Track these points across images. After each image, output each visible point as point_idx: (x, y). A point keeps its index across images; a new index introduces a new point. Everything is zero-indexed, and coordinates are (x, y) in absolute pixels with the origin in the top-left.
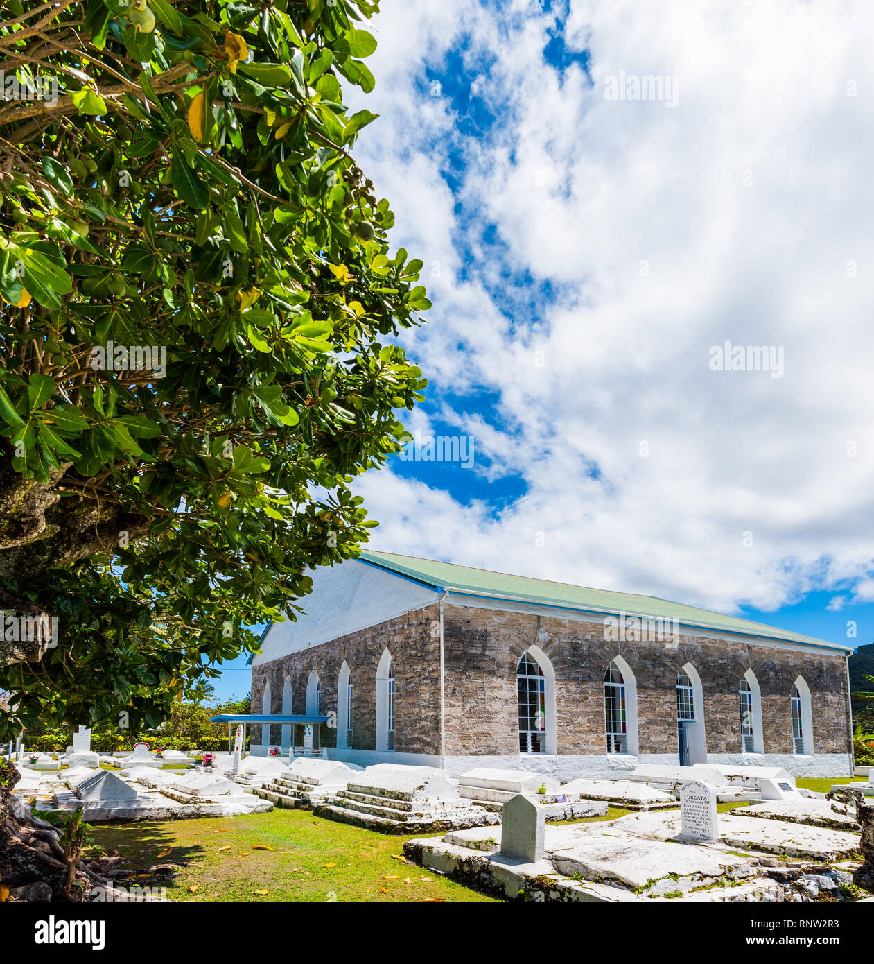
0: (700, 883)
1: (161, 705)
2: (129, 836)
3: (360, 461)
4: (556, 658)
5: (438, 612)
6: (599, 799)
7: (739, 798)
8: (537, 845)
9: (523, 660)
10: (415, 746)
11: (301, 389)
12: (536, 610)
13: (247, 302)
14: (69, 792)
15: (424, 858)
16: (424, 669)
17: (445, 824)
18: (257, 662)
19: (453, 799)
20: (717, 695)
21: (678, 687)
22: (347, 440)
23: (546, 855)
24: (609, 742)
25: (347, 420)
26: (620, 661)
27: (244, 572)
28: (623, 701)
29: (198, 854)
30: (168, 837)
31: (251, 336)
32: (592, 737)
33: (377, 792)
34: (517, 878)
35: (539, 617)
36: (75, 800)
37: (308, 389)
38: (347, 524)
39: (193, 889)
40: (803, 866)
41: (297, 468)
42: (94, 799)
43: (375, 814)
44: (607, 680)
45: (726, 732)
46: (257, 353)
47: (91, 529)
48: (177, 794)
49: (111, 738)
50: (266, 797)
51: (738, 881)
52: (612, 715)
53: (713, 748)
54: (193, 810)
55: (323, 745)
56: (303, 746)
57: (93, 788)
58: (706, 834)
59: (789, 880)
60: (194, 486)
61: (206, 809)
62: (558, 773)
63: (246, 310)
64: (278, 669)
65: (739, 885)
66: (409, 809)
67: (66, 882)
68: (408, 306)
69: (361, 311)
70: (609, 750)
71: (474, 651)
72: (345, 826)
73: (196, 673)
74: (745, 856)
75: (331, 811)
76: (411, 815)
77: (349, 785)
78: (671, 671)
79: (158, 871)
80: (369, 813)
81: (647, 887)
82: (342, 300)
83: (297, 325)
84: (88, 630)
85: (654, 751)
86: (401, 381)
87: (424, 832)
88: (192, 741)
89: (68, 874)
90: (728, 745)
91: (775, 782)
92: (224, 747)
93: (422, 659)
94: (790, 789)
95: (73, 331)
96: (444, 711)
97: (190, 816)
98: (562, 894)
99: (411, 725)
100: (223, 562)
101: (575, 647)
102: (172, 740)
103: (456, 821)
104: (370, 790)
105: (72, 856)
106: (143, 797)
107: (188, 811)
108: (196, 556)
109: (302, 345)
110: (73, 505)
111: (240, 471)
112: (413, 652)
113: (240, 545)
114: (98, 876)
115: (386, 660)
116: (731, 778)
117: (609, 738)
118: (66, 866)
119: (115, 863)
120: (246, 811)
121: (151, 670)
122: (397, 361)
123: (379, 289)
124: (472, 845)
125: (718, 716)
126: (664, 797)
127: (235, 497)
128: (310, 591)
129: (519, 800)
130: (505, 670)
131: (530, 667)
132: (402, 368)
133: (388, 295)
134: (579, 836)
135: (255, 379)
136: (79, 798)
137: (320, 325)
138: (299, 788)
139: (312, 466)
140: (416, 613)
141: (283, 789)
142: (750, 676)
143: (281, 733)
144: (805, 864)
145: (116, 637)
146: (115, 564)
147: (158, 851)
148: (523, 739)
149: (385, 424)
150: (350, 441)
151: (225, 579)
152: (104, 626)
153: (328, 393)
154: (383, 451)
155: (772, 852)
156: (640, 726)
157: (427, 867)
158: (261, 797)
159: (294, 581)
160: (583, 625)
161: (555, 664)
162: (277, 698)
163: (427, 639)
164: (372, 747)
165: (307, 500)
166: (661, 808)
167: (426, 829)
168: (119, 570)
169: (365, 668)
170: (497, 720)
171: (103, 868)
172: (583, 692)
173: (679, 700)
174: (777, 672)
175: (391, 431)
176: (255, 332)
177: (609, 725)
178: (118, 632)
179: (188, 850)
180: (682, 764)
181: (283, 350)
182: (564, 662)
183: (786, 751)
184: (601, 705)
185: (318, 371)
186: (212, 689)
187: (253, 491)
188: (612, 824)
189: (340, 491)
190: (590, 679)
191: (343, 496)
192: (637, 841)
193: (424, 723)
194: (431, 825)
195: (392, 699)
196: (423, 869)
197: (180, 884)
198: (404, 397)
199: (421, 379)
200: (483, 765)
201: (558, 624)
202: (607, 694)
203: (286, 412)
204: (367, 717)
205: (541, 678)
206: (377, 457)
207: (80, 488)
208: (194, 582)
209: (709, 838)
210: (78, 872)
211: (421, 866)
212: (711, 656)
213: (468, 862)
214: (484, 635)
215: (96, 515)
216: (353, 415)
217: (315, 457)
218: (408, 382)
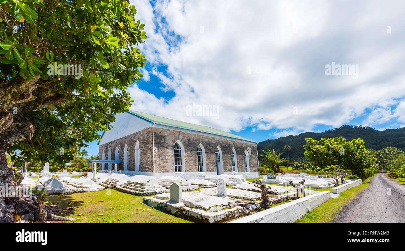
0: (222, 208)
1: (70, 155)
2: (60, 198)
3: (128, 82)
4: (184, 144)
5: (152, 129)
6: (196, 185)
7: (232, 184)
8: (180, 198)
9: (175, 144)
10: (146, 170)
11: (111, 59)
12: (178, 129)
13: (93, 28)
14: (42, 185)
15: (149, 203)
16: (148, 146)
17: (155, 193)
18: (101, 144)
19: (157, 185)
20: (226, 155)
21: (216, 152)
22: (124, 75)
23: (182, 201)
24: (199, 168)
25: (124, 69)
26: (201, 145)
27: (95, 114)
28: (202, 156)
29: (82, 203)
30: (73, 198)
31: (94, 39)
32: (194, 167)
33: (135, 183)
34: (174, 208)
35: (179, 132)
36: (43, 187)
37: (113, 58)
38: (125, 101)
39: (80, 214)
40: (248, 202)
41: (110, 83)
42: (49, 187)
43: (135, 190)
44: (198, 150)
45: (228, 166)
46: (97, 45)
47: (47, 98)
48: (76, 185)
49: (56, 168)
50: (103, 186)
51: (232, 207)
52: (199, 161)
53: (225, 170)
54: (81, 190)
55: (120, 170)
56: (114, 170)
57: (49, 183)
58: (224, 194)
59: (245, 206)
60: (78, 85)
61: (85, 189)
62: (186, 178)
63: (93, 31)
64: (107, 146)
65: (232, 208)
66: (145, 188)
67: (39, 213)
68: (141, 37)
69: (127, 36)
70: (199, 171)
71: (162, 141)
72: (126, 194)
73: (81, 146)
74: (234, 200)
75: (122, 190)
76: (145, 190)
77: (127, 181)
78: (214, 148)
79: (69, 209)
80: (133, 190)
81: (209, 209)
82: (122, 33)
83: (108, 38)
84: (46, 131)
85: (210, 171)
86: (139, 58)
87: (149, 195)
88: (81, 169)
89: (39, 210)
90: (229, 169)
91: (241, 179)
92: (91, 170)
93: (148, 144)
94: (244, 181)
95: (40, 33)
96: (154, 159)
97: (80, 192)
98: (187, 212)
99: (145, 163)
100: (88, 111)
101: (189, 141)
102: (75, 168)
103: (158, 192)
104: (133, 183)
105: (41, 204)
106: (65, 186)
107: (79, 190)
108: (80, 109)
109: (110, 44)
110: (41, 90)
111: (92, 81)
112: (145, 141)
113: (93, 106)
114: (50, 211)
115: (138, 144)
116: (230, 178)
117: (199, 167)
118: (39, 208)
119: (56, 207)
120: (97, 190)
121: (66, 144)
122: (138, 53)
123: (132, 31)
124: (162, 199)
125: (226, 161)
126: (213, 184)
127: (91, 89)
128: (115, 121)
129: (174, 184)
130: (171, 147)
131: (177, 146)
132: (139, 55)
133: (135, 33)
134: (191, 195)
135: (97, 53)
136: (44, 187)
137: (115, 38)
138: (113, 183)
139: (114, 82)
140: (146, 130)
141: (108, 183)
142: (233, 150)
143: (108, 166)
144: (249, 202)
145: (56, 133)
146: (56, 111)
147: (69, 203)
148: (176, 167)
149: (135, 71)
150: (125, 76)
151: (89, 116)
152: (52, 130)
153: (118, 60)
154: (135, 79)
155: (240, 198)
156: (207, 164)
157: (150, 206)
158: (101, 186)
159: (110, 118)
160: (191, 134)
161: (184, 145)
162: (106, 155)
163: (149, 137)
164: (134, 170)
165: (113, 93)
166: (212, 187)
167: (149, 194)
168: (56, 112)
169: (132, 146)
170: (168, 162)
171: (52, 208)
172: (192, 154)
173: (216, 156)
174: (240, 149)
175: (137, 73)
176: (96, 39)
177: (198, 164)
178: (56, 132)
179: (79, 202)
180: (217, 174)
181: (104, 45)
182: (186, 145)
183: (243, 171)
184: (196, 158)
185: (115, 53)
186: (87, 152)
187: (96, 88)
188: (200, 192)
189: (123, 91)
190: (193, 150)
191: (124, 92)
192: (206, 196)
193: (149, 163)
194: (151, 193)
195: (140, 156)
196: (148, 206)
197: (76, 213)
198: (140, 64)
199: (145, 58)
200: (165, 175)
201: (184, 134)
202: (198, 155)
203: (106, 64)
204: (133, 161)
205: (181, 150)
206: (133, 81)
207: (43, 85)
208: (80, 117)
209: (225, 195)
210: (43, 210)
211: (148, 205)
212: (224, 144)
213: (161, 203)
214: (165, 137)
215: (49, 94)
216: (126, 67)
217: (115, 80)
218: (141, 59)
